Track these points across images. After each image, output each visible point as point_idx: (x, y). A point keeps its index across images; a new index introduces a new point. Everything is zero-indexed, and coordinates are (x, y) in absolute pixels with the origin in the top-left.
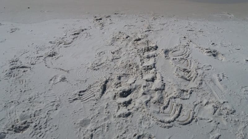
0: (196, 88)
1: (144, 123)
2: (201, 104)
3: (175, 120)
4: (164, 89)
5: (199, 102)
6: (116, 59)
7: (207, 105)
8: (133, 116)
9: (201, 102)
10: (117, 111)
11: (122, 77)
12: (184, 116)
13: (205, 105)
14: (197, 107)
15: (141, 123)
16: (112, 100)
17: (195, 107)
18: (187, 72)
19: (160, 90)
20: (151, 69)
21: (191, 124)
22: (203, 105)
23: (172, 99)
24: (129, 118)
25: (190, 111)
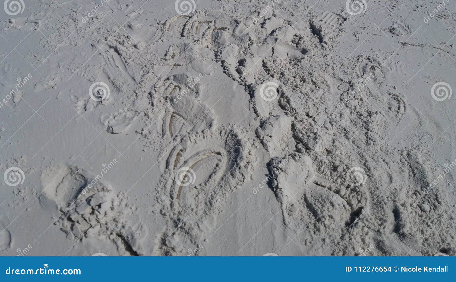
12: (177, 25)
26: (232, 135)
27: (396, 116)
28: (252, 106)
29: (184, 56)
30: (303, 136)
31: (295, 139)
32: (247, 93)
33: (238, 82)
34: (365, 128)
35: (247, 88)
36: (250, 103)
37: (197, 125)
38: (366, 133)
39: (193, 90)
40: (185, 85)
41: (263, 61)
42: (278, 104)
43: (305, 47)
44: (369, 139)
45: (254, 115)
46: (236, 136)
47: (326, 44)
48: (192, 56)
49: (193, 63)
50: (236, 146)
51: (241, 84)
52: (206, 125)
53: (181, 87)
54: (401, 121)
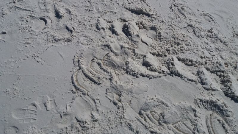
0: (122, 116)
1: (85, 39)
2: (95, 109)
3: (81, 68)
4: (127, 72)
5: (98, 108)
6: (194, 30)
7: (91, 115)
8: (95, 32)
9: (97, 110)
10: (105, 20)
11: (156, 32)
12: (83, 81)
13: (92, 114)
14: (92, 102)
15: (86, 37)
16: (119, 17)
17: (93, 100)
18: (160, 118)
19: (127, 68)
20: (169, 68)
21: (70, 84)
22: (92, 112)
23: (110, 76)
24: (94, 28)
25: (89, 90)
26: (205, 102)
27: (215, 23)
28: (186, 80)
29: (125, 94)
30: (216, 69)
31: (213, 73)
32: (174, 76)
33: (163, 76)
34: (218, 40)
35: (172, 74)
36: (183, 79)
37: (190, 117)
38: (221, 41)
39: (159, 105)
40: (153, 107)
41: (150, 53)
42: (187, 66)
43: (150, 26)
44: (224, 43)
45: (193, 83)
46: (207, 101)
47: (153, 15)
48: (128, 90)
49: (134, 92)
50: (213, 104)
51: (166, 75)
52: (192, 112)
53: (154, 110)
54: (218, 23)
